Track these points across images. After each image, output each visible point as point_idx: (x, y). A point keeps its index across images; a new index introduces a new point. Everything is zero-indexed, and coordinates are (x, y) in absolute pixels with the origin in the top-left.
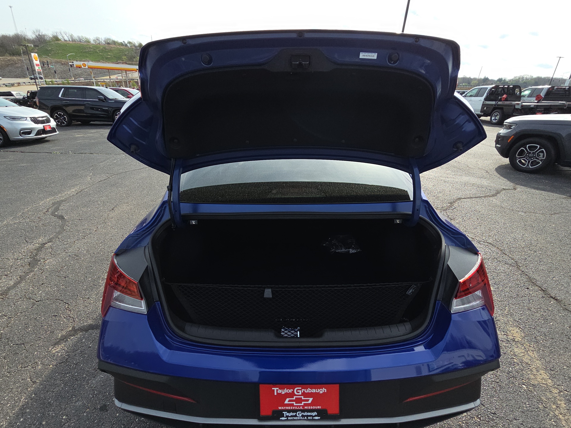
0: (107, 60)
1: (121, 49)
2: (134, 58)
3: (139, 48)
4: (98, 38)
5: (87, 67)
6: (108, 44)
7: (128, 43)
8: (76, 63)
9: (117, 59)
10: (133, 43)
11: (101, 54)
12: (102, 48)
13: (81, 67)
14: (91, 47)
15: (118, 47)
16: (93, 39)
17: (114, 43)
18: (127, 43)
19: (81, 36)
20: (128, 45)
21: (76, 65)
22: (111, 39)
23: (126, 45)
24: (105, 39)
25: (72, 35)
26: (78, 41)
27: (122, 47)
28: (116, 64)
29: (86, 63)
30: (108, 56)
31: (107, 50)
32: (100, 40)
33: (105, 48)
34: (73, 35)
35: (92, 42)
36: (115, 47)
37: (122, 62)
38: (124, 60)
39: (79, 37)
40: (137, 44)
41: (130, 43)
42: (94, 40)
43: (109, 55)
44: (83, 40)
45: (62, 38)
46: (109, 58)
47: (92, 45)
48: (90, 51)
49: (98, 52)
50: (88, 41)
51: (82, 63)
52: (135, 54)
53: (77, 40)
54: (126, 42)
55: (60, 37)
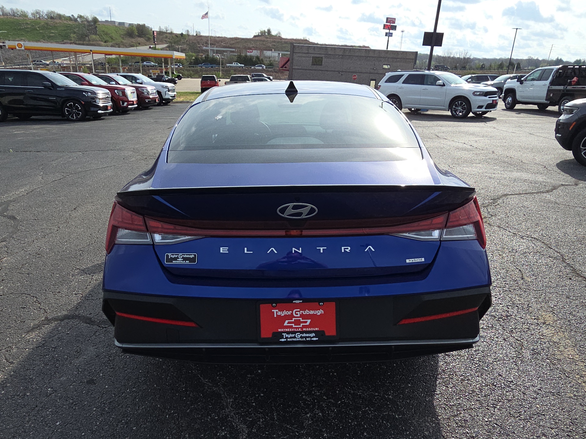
0: (50, 39)
1: (69, 25)
2: (86, 36)
3: (93, 24)
4: (38, 11)
5: (23, 48)
6: (52, 18)
7: (78, 17)
8: (8, 44)
9: (64, 37)
10: (85, 17)
11: (41, 31)
12: (43, 23)
13: (16, 48)
14: (29, 22)
15: (65, 22)
16: (32, 12)
17: (60, 17)
18: (76, 17)
19: (15, 8)
20: (78, 19)
21: (8, 45)
22: (56, 12)
23: (76, 20)
24: (48, 13)
25: (3, 7)
26: (10, 15)
27: (70, 23)
28: (62, 44)
29: (22, 43)
30: (51, 34)
31: (50, 26)
32: (41, 14)
33: (47, 24)
34: (5, 7)
35: (30, 16)
36: (61, 23)
37: (69, 42)
38: (73, 39)
39: (12, 10)
40: (90, 19)
41: (80, 17)
42: (32, 14)
43: (52, 33)
44: (18, 14)
46: (52, 36)
47: (30, 20)
48: (27, 28)
49: (38, 29)
50: (24, 15)
51: (17, 43)
52: (88, 32)
53: (9, 13)
54: (76, 16)
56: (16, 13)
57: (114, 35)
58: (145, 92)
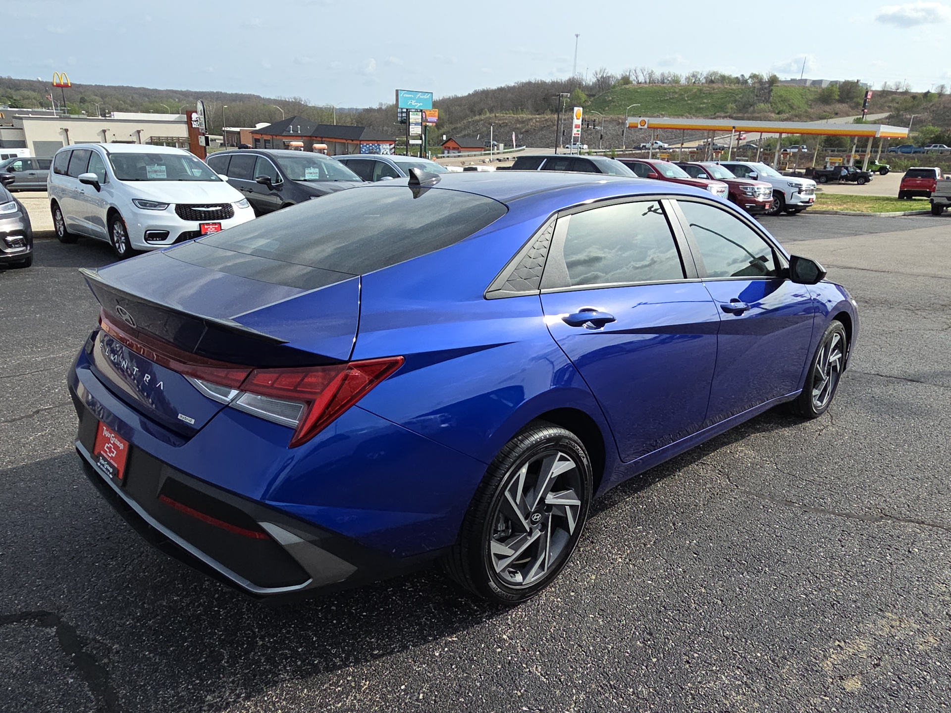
0: (697, 112)
1: (730, 91)
2: (751, 105)
4: (695, 73)
5: (646, 126)
6: (712, 82)
7: (750, 77)
8: (630, 121)
9: (718, 109)
10: (759, 78)
11: (689, 102)
12: (696, 90)
13: (637, 127)
14: (677, 90)
15: (726, 86)
16: (687, 76)
17: (723, 78)
18: (747, 78)
19: (667, 72)
20: (749, 81)
21: (630, 123)
22: (719, 72)
23: (745, 82)
24: (708, 75)
25: (652, 72)
26: (658, 82)
27: (733, 87)
28: (711, 119)
29: (646, 119)
30: (701, 106)
31: (704, 93)
32: (699, 77)
33: (701, 90)
34: (655, 71)
35: (683, 81)
36: (720, 88)
37: (723, 115)
38: (730, 111)
39: (663, 75)
40: (766, 78)
41: (753, 76)
42: (688, 78)
43: (704, 103)
44: (668, 80)
45: (635, 79)
46: (702, 108)
47: (681, 86)
48: (673, 98)
49: (686, 99)
50: (676, 81)
51: (643, 119)
52: (755, 98)
53: (658, 80)
54: (747, 76)
55: (632, 78)
56: (666, 79)
57: (796, 102)
58: (749, 192)
